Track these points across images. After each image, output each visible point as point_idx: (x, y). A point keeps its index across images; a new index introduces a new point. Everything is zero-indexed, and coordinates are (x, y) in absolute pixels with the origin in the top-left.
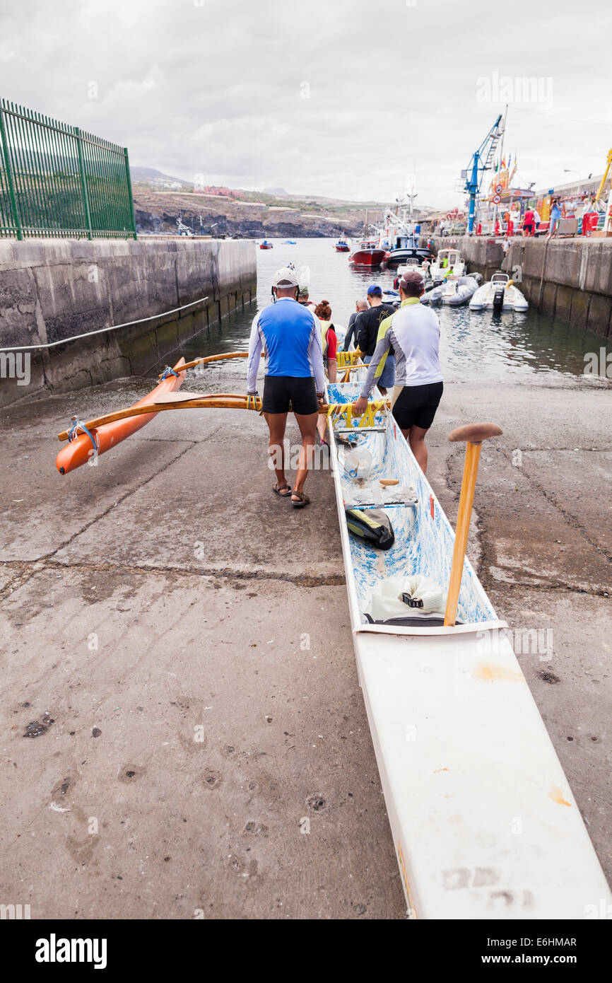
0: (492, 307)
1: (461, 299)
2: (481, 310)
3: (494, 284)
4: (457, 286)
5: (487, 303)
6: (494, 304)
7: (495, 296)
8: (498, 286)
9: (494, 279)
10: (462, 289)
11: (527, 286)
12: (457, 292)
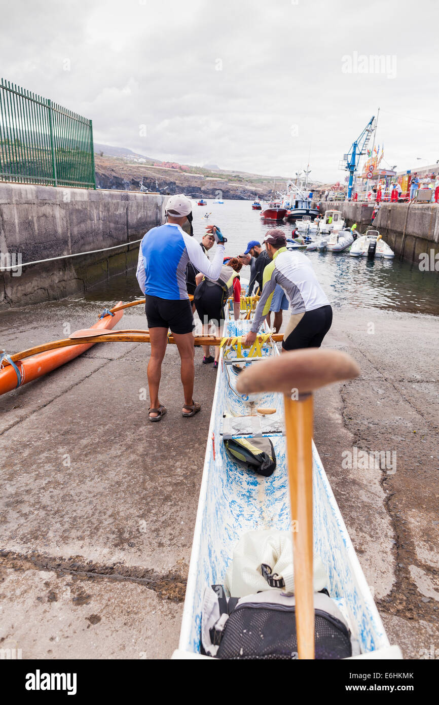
0: (366, 254)
1: (341, 248)
2: (359, 257)
3: (368, 237)
4: (338, 238)
5: (363, 251)
6: (368, 253)
7: (370, 246)
8: (371, 239)
9: (368, 234)
10: (341, 240)
11: (392, 238)
12: (338, 242)
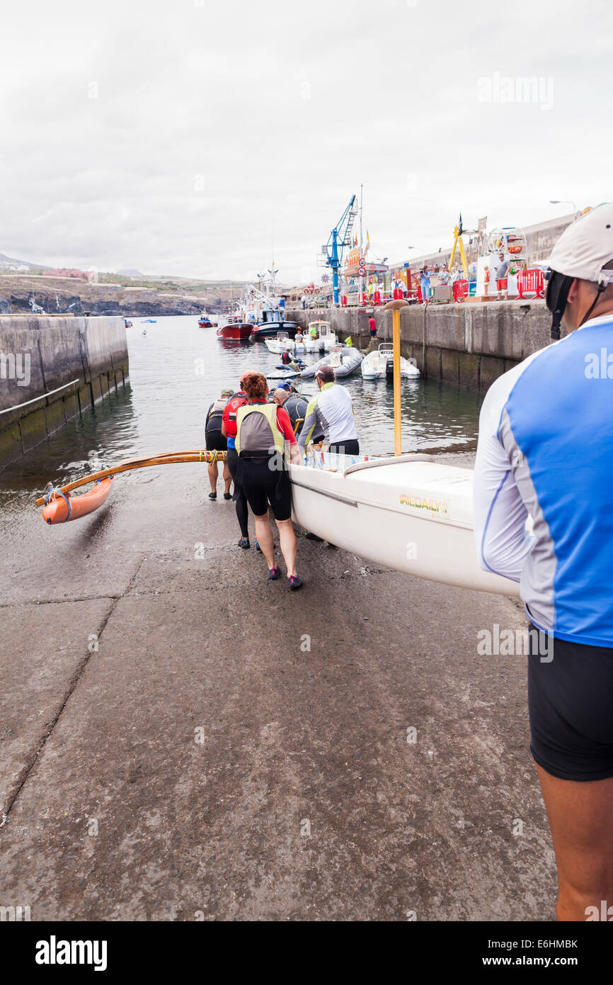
0: (384, 375)
1: (347, 371)
2: (375, 380)
3: (382, 353)
4: (341, 357)
5: (379, 372)
6: (387, 373)
7: (387, 365)
8: (386, 354)
9: (381, 348)
10: (347, 360)
11: (408, 352)
12: (342, 364)
